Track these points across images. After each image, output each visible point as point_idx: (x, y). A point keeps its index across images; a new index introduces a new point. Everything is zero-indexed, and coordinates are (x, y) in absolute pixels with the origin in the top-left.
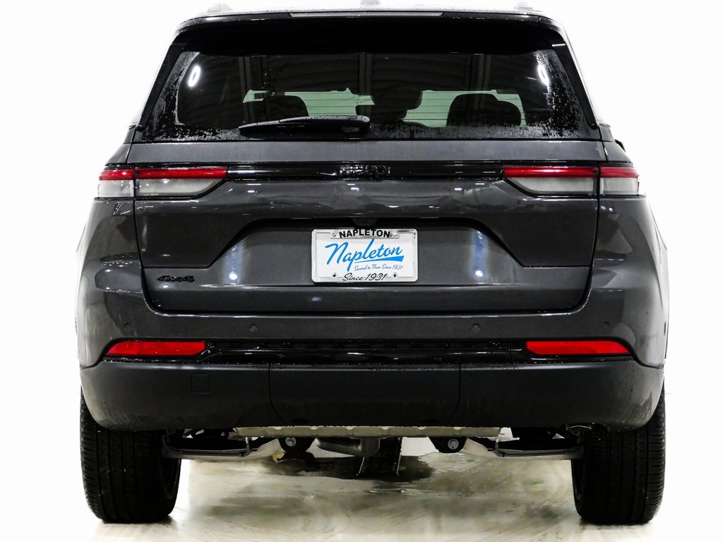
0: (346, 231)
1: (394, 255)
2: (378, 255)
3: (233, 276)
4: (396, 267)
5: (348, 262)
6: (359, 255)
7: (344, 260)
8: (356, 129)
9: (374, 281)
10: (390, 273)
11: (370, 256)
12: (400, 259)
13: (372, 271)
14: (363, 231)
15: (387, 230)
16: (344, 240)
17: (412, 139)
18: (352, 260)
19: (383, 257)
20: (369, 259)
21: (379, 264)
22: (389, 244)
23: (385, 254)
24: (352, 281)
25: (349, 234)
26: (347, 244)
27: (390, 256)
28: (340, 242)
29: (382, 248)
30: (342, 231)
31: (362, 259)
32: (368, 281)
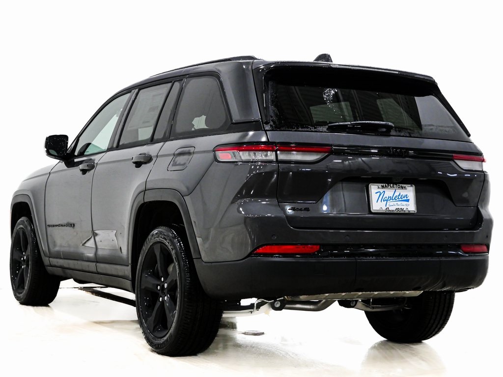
0: (384, 185)
1: (405, 199)
2: (398, 198)
3: (325, 208)
4: (406, 205)
5: (386, 202)
6: (390, 198)
7: (384, 201)
8: (384, 130)
9: (398, 212)
10: (405, 208)
11: (395, 199)
12: (408, 201)
13: (397, 207)
14: (392, 185)
15: (402, 185)
16: (384, 190)
17: (411, 137)
18: (387, 201)
19: (400, 199)
20: (394, 200)
21: (399, 203)
22: (403, 192)
23: (401, 198)
24: (389, 212)
25: (386, 187)
26: (384, 192)
27: (403, 199)
28: (382, 190)
29: (400, 195)
30: (383, 185)
31: (391, 200)
32: (396, 212)
